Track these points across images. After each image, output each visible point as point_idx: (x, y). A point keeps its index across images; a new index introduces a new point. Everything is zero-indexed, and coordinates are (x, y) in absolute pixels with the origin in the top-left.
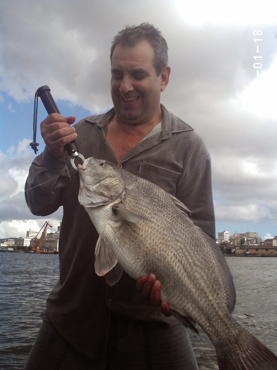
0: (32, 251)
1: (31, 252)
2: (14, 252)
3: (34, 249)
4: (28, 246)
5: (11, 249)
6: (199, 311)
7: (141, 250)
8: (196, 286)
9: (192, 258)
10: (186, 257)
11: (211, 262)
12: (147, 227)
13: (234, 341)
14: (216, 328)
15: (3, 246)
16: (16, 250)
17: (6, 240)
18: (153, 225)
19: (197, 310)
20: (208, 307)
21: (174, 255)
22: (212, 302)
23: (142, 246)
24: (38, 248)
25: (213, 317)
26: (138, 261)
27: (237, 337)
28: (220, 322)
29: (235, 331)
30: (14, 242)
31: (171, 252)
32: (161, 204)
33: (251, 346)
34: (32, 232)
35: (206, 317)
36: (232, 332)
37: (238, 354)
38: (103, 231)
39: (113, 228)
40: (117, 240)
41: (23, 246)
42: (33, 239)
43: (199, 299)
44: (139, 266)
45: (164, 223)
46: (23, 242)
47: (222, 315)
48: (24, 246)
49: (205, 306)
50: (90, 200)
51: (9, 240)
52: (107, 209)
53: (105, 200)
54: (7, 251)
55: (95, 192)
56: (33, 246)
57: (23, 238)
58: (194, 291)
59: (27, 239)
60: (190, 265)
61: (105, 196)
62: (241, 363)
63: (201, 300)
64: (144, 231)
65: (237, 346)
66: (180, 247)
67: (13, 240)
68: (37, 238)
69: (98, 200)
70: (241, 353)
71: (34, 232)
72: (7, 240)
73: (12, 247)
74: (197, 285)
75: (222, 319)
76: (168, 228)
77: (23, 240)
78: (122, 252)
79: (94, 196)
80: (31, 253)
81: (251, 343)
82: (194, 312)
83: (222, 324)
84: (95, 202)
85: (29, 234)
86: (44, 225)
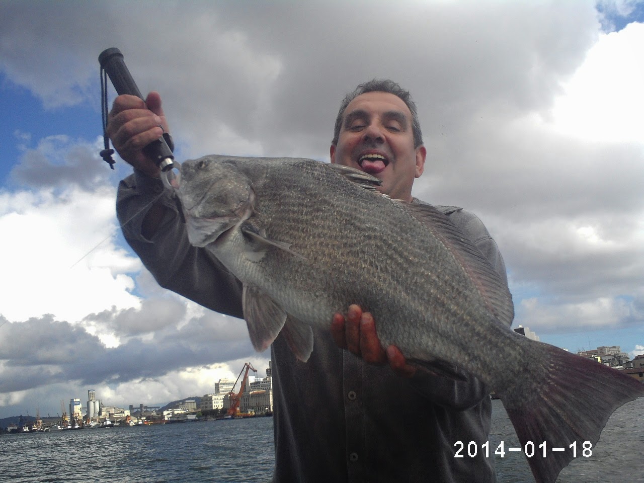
0: (228, 415)
1: (226, 417)
2: (198, 420)
3: (232, 412)
4: (220, 408)
5: (193, 417)
6: (443, 341)
7: (316, 281)
8: (424, 299)
9: (401, 255)
10: (391, 257)
11: (437, 247)
12: (311, 237)
13: (519, 369)
14: (482, 359)
15: (178, 414)
16: (201, 417)
17: (181, 403)
18: (320, 230)
19: (439, 340)
20: (454, 326)
21: (371, 263)
22: (458, 314)
23: (315, 274)
24: (238, 409)
25: (469, 341)
26: (318, 300)
27: (522, 360)
28: (484, 344)
29: (515, 350)
30: (195, 404)
31: (365, 261)
32: (322, 189)
33: (552, 365)
34: (224, 384)
35: (458, 345)
36: (510, 355)
37: (535, 390)
38: (244, 274)
39: (257, 263)
40: (270, 280)
41: (212, 409)
42: (226, 396)
43: (436, 320)
44: (323, 308)
45: (337, 218)
46: (211, 403)
47: (482, 330)
48: (214, 408)
49: (448, 327)
50: (202, 234)
51: (186, 401)
52: (235, 236)
53: (223, 222)
54: (186, 421)
55: (204, 217)
56: (228, 406)
57: (210, 396)
58: (423, 309)
59: (217, 397)
60: (402, 268)
61: (222, 217)
62: (546, 405)
63: (439, 320)
64: (308, 247)
65: (529, 376)
66: (377, 246)
67: (194, 401)
68: (234, 394)
69: (213, 227)
70: (539, 386)
71: (227, 384)
72: (183, 402)
73: (194, 413)
74: (425, 297)
75: (485, 338)
76: (346, 224)
77: (211, 398)
78: (286, 297)
79: (206, 224)
80: (228, 418)
81: (552, 360)
82: (437, 348)
83: (489, 347)
84: (209, 233)
85: (219, 388)
86: (243, 370)
